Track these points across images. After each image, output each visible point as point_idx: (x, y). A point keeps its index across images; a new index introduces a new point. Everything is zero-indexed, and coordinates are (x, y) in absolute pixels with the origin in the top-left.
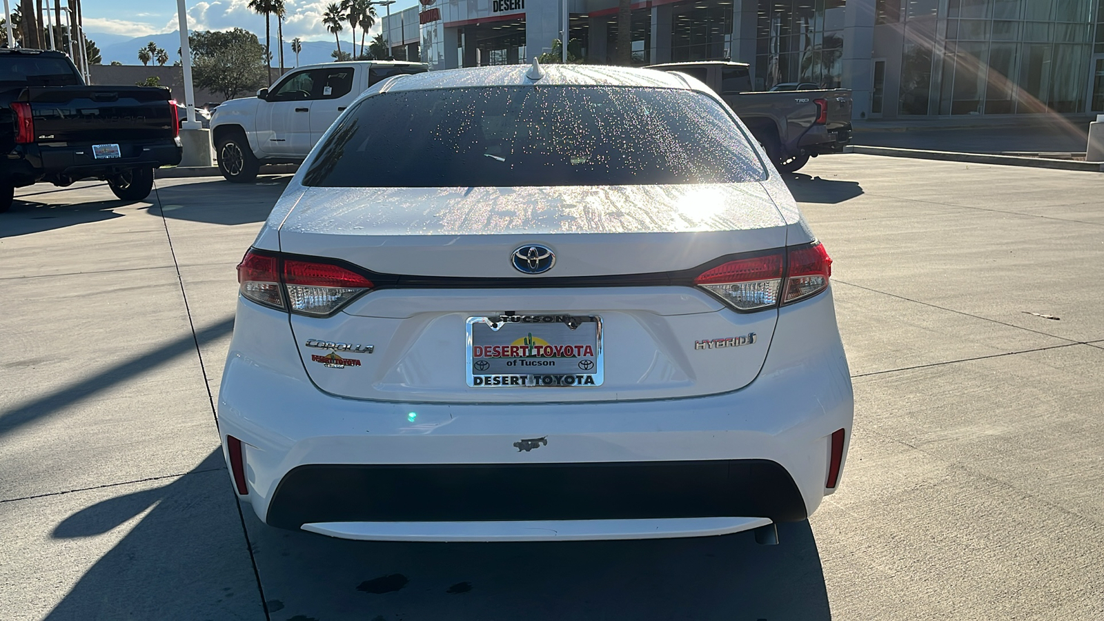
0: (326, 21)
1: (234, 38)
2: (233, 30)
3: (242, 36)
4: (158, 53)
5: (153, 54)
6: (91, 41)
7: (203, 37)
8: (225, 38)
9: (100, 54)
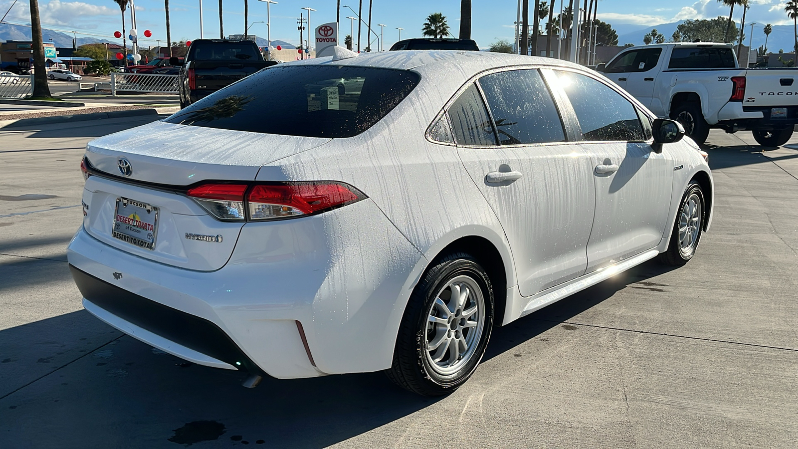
0: (787, 8)
1: (716, 24)
2: (716, 19)
3: (723, 22)
4: (658, 37)
5: (654, 38)
6: (613, 30)
7: (692, 24)
8: (709, 24)
9: (617, 39)
